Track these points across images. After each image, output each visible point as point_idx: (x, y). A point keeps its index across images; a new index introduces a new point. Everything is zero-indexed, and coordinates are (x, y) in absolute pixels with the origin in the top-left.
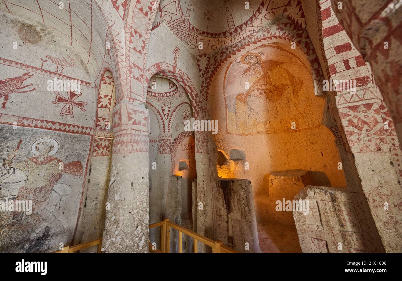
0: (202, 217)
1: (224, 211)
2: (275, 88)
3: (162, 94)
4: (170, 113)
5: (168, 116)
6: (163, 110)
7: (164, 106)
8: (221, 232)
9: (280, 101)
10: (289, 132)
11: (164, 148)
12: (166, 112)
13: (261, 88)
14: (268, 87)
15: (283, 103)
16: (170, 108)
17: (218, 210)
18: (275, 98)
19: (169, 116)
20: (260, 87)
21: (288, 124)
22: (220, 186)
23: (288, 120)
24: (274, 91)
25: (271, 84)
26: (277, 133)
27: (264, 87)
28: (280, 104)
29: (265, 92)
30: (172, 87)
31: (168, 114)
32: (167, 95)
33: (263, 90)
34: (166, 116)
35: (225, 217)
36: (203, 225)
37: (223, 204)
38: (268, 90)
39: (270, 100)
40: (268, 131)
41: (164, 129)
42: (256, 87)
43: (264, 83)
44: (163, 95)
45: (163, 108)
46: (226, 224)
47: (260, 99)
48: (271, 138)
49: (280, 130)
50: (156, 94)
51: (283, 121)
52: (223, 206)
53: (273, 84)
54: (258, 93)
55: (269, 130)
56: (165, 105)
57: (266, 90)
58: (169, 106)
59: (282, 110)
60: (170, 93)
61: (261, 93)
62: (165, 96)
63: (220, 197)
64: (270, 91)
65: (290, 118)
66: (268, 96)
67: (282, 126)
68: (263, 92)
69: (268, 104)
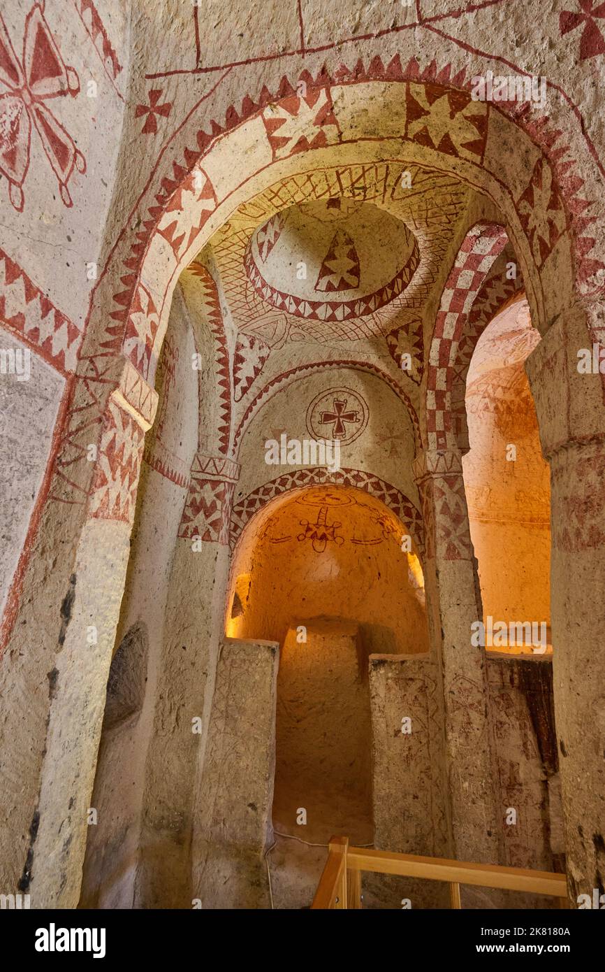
0: (481, 803)
1: (529, 770)
2: (523, 405)
3: (284, 296)
4: (260, 382)
5: (244, 390)
6: (240, 359)
7: (247, 344)
8: (517, 846)
9: (527, 441)
10: (533, 526)
11: (214, 517)
12: (246, 370)
13: (492, 395)
14: (509, 397)
15: (533, 448)
16: (262, 360)
17: (507, 768)
18: (517, 431)
19: (253, 391)
20: (491, 391)
21: (534, 506)
22: (516, 682)
23: (536, 496)
24: (520, 411)
25: (518, 393)
26: (504, 524)
27: (499, 393)
28: (524, 449)
29: (496, 408)
30: (330, 288)
31: (250, 380)
32: (301, 308)
33: (494, 400)
34: (238, 387)
35: (536, 790)
36: (489, 834)
37: (525, 744)
38: (505, 406)
39: (502, 433)
40: (483, 514)
41: (225, 440)
42: (483, 388)
43: (504, 385)
44: (287, 302)
45: (242, 353)
46: (538, 814)
47: (481, 423)
48: (488, 534)
49: (510, 517)
50: (264, 284)
51: (522, 495)
52: (525, 751)
53: (524, 395)
54: (481, 406)
55: (485, 511)
56: (252, 344)
57: (502, 403)
58: (265, 352)
59: (525, 468)
60: (315, 305)
61: (487, 408)
62: (293, 308)
63: (512, 718)
64: (508, 408)
65: (542, 492)
66: (500, 419)
67: (518, 510)
68: (492, 407)
69: (495, 442)
